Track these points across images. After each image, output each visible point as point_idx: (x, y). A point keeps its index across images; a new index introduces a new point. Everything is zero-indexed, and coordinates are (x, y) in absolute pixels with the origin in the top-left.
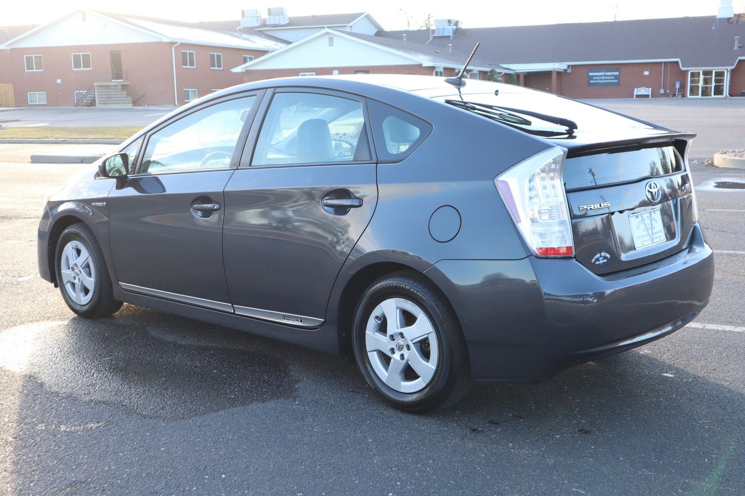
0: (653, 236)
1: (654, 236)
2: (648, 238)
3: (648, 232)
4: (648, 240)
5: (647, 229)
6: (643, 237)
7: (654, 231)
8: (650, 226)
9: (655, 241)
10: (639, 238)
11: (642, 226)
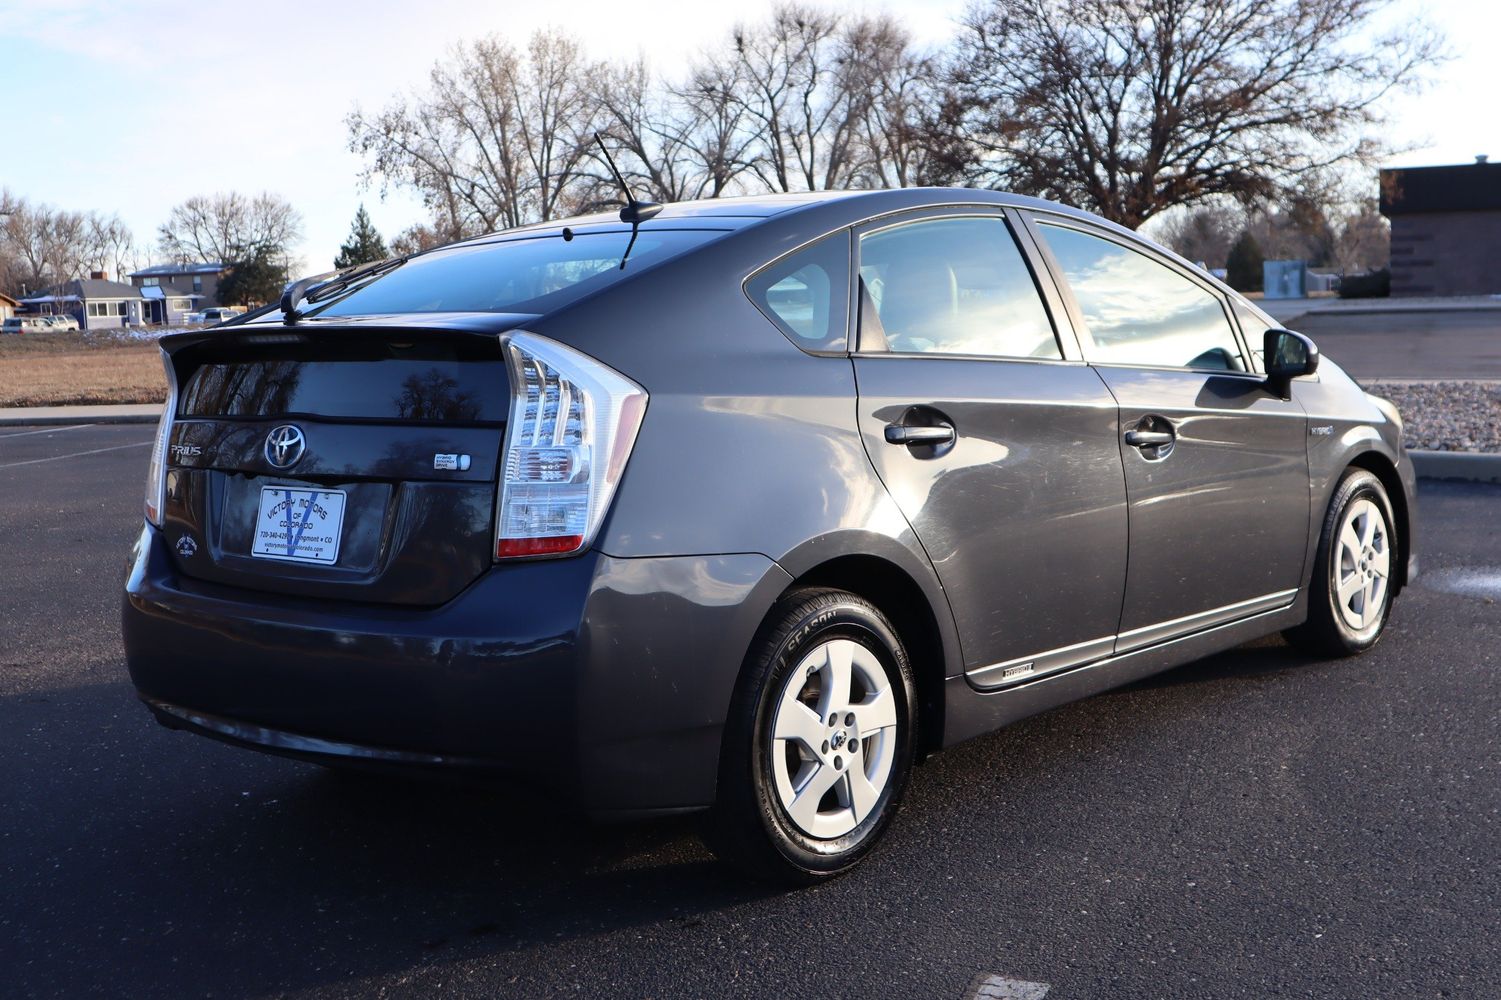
0: (296, 542)
1: (301, 543)
2: (285, 541)
3: (289, 530)
4: (283, 546)
5: (289, 524)
6: (274, 535)
7: (306, 533)
8: (300, 520)
9: (297, 552)
10: (265, 534)
11: (282, 515)
